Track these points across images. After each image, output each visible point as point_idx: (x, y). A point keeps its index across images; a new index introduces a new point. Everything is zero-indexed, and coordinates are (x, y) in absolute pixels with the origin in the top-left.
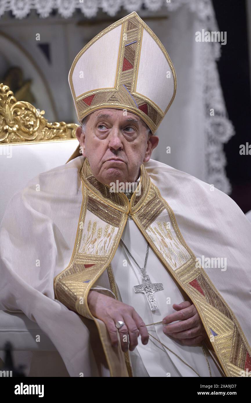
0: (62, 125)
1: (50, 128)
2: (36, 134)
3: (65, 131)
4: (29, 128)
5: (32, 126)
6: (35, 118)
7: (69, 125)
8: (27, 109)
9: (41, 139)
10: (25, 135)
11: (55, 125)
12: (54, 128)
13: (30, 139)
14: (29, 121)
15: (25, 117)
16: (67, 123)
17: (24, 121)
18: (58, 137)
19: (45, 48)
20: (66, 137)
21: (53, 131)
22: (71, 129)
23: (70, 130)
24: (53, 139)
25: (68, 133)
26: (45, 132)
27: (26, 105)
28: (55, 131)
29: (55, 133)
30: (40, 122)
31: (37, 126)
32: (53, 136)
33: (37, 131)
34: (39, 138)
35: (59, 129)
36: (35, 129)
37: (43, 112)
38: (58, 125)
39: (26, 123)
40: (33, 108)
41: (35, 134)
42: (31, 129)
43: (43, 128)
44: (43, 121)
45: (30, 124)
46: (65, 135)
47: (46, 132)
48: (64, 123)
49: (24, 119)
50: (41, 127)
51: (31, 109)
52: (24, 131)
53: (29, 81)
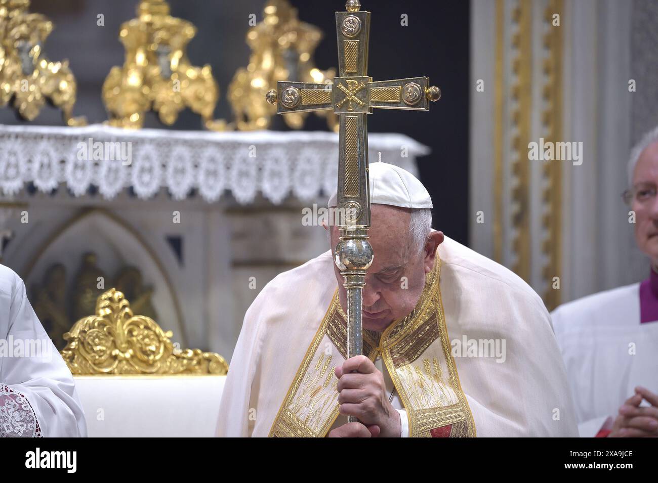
0: (196, 354)
1: (178, 357)
2: (159, 364)
3: (199, 363)
4: (148, 355)
5: (153, 352)
6: (157, 341)
7: (207, 355)
8: (147, 328)
9: (165, 373)
10: (142, 365)
11: (186, 353)
12: (184, 358)
13: (148, 371)
14: (149, 345)
15: (143, 339)
16: (204, 351)
17: (141, 344)
18: (189, 370)
19: (176, 243)
20: (200, 371)
21: (182, 362)
22: (209, 360)
23: (206, 362)
24: (182, 372)
25: (204, 365)
26: (171, 363)
27: (145, 321)
28: (185, 362)
29: (185, 365)
30: (165, 347)
31: (159, 353)
32: (181, 369)
33: (160, 360)
34: (162, 371)
35: (191, 359)
36: (158, 357)
37: (170, 334)
38: (190, 353)
39: (144, 347)
40: (156, 327)
41: (156, 364)
42: (151, 357)
43: (168, 357)
44: (169, 346)
45: (150, 350)
46: (200, 369)
47: (173, 363)
48: (199, 351)
49: (142, 342)
50: (166, 355)
51: (153, 328)
52: (141, 359)
53: (150, 289)
